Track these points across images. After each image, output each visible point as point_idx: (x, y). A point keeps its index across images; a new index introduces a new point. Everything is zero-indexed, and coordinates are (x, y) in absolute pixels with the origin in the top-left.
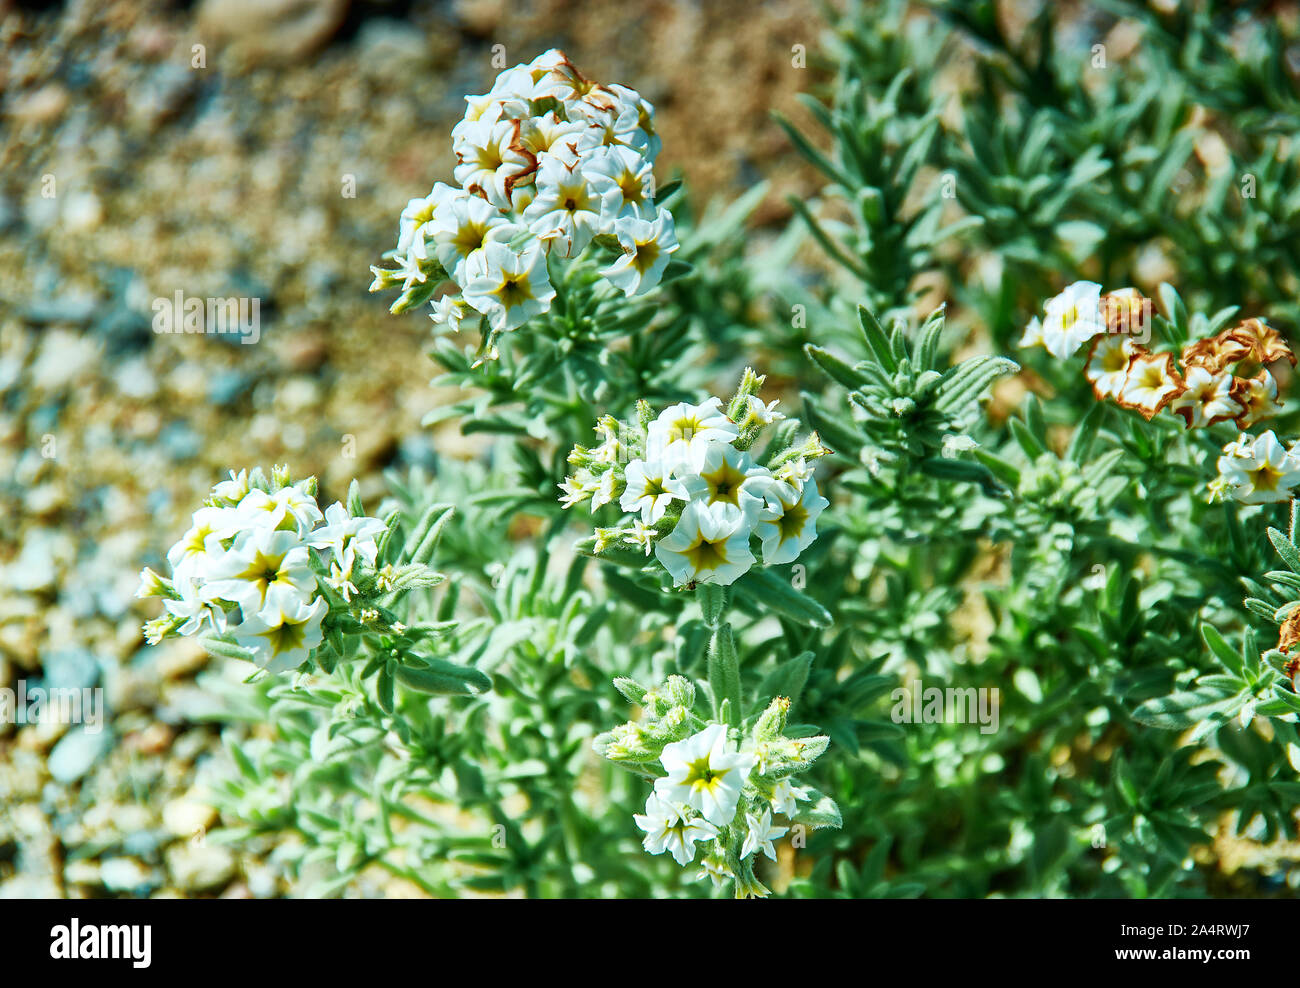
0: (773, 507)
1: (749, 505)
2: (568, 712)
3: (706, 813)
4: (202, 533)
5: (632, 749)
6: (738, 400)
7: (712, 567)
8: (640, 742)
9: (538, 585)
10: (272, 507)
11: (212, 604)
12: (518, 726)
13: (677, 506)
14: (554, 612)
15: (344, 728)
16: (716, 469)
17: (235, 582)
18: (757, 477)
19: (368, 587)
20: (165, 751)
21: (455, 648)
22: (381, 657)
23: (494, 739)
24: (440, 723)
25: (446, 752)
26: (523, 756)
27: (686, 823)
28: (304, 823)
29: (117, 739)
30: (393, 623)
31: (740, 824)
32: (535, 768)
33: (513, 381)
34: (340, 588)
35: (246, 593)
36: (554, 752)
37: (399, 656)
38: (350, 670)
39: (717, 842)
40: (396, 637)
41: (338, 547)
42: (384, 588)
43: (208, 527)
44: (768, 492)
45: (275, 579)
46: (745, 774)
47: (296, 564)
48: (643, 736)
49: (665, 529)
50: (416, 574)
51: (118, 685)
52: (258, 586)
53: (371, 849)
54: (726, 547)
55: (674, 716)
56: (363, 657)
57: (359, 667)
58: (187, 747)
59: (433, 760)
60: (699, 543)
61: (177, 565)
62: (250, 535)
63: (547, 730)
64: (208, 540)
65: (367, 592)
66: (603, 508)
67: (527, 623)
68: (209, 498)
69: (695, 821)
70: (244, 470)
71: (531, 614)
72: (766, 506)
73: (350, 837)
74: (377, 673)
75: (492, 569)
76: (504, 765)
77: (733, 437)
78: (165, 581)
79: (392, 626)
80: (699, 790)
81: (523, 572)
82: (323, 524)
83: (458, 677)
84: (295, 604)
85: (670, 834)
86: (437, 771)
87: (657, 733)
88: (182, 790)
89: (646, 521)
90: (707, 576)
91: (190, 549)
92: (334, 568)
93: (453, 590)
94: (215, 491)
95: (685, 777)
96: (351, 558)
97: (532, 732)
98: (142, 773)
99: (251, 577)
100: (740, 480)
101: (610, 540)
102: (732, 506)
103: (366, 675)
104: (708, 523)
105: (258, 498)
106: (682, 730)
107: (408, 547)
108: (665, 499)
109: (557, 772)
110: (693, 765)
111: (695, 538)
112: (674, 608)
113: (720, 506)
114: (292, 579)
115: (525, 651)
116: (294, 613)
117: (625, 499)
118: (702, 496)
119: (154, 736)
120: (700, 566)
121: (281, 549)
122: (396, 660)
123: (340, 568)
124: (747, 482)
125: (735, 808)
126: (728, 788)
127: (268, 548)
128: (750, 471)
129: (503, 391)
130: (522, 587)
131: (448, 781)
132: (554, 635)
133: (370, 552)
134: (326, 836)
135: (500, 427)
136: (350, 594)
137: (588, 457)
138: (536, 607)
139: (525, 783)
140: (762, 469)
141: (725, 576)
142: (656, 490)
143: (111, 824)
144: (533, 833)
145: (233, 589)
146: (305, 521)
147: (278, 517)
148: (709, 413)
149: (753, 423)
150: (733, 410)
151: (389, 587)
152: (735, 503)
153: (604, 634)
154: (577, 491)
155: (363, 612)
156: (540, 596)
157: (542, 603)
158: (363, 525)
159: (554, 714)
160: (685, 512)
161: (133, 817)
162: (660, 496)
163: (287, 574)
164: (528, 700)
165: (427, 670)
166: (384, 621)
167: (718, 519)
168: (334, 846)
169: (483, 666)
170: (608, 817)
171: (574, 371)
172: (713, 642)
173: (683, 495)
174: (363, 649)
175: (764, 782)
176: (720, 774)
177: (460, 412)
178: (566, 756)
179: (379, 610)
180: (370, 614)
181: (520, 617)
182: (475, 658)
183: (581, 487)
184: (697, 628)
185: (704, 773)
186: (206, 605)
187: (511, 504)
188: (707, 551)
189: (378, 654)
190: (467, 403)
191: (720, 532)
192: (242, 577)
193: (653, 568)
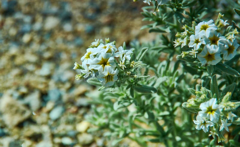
0: (226, 46)
1: (220, 45)
2: (174, 99)
3: (211, 120)
4: (89, 54)
5: (193, 105)
6: (217, 20)
7: (211, 60)
8: (195, 103)
9: (167, 68)
10: (105, 48)
11: (91, 70)
12: (162, 103)
13: (202, 46)
14: (171, 75)
15: (121, 102)
16: (212, 37)
17: (97, 65)
18: (222, 38)
19: (128, 66)
20: (76, 113)
21: (148, 83)
22: (131, 84)
23: (156, 106)
24: (144, 101)
25: (146, 109)
26: (163, 110)
27: (206, 122)
28: (111, 127)
29: (65, 111)
30: (134, 75)
31: (220, 123)
32: (166, 113)
33: (162, 19)
34: (122, 66)
35: (99, 68)
36: (171, 109)
37: (135, 84)
38: (123, 88)
39: (214, 127)
40: (134, 79)
41: (121, 56)
42: (132, 66)
43: (90, 52)
44: (225, 42)
45: (106, 64)
46: (221, 110)
47: (111, 61)
48: (195, 101)
49: (199, 51)
50: (139, 64)
51: (65, 97)
52: (102, 66)
53: (128, 132)
54: (214, 55)
55: (203, 96)
56: (126, 85)
57: (125, 88)
58: (82, 111)
59: (142, 111)
60: (208, 55)
61: (83, 62)
62: (100, 54)
63: (169, 104)
64: (90, 55)
65: (128, 68)
66: (184, 47)
67: (165, 77)
68: (90, 46)
69: (208, 122)
70: (98, 39)
71: (166, 75)
72: (224, 46)
73: (122, 129)
74: (129, 89)
75: (156, 66)
76: (159, 112)
77: (216, 29)
78: (80, 65)
79: (134, 76)
80: (209, 114)
81: (163, 66)
82: (118, 51)
83: (149, 89)
84: (111, 70)
85: (202, 125)
86: (143, 113)
87: (199, 101)
88: (80, 121)
89: (195, 50)
90: (210, 63)
91: (86, 58)
92: (120, 62)
93: (147, 69)
94: (92, 44)
95: (206, 111)
96: (124, 59)
97: (166, 105)
98: (71, 117)
99: (100, 64)
100: (218, 39)
101: (186, 55)
102: (216, 46)
103: (127, 89)
104: (210, 50)
105: (102, 46)
106: (204, 100)
107: (137, 58)
108: (199, 44)
109: (172, 115)
110: (208, 108)
111: (207, 53)
112: (201, 73)
113: (213, 46)
114: (110, 64)
115: (165, 84)
116: (111, 73)
117: (190, 44)
118: (209, 43)
119: (73, 109)
120: (208, 61)
121: (107, 57)
122: (134, 85)
123: (122, 62)
124: (220, 40)
125: (218, 119)
126: (216, 113)
127: (105, 57)
128: (220, 37)
129: (160, 22)
130: (163, 69)
131: (146, 115)
132: (171, 81)
133: (129, 58)
134: (117, 129)
135: (158, 31)
136: (124, 68)
137: (181, 35)
138: (167, 74)
139: (164, 117)
140: (223, 37)
141: (214, 63)
142: (197, 42)
143: (64, 129)
144: (166, 129)
145: (96, 67)
146: (113, 51)
147: (107, 49)
148: (211, 23)
149: (221, 26)
150: (216, 23)
151: (133, 66)
152: (217, 45)
153: (183, 81)
154: (178, 43)
155: (127, 72)
156: (168, 71)
157: (168, 73)
158: (127, 51)
159: (171, 100)
160: (204, 47)
161: (69, 128)
162: (198, 43)
163: (109, 63)
164: (165, 96)
165: (142, 88)
166: (132, 75)
167: (212, 48)
168: (118, 132)
169: (155, 87)
170: (184, 126)
171: (176, 16)
172: (212, 80)
173: (204, 43)
174: (126, 83)
175: (225, 112)
176: (214, 110)
177: (149, 27)
178: (174, 110)
179: (131, 72)
180: (129, 73)
181: (163, 76)
182: (153, 85)
183: (179, 42)
184: (207, 78)
185: (210, 110)
186: (90, 71)
187: (161, 49)
188: (210, 57)
189: (130, 84)
190: (151, 25)
191: (213, 52)
192: (98, 64)
193: (196, 62)
